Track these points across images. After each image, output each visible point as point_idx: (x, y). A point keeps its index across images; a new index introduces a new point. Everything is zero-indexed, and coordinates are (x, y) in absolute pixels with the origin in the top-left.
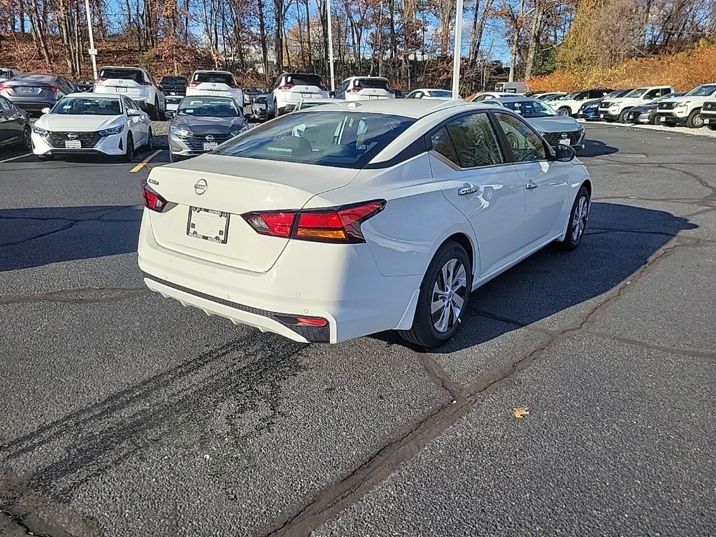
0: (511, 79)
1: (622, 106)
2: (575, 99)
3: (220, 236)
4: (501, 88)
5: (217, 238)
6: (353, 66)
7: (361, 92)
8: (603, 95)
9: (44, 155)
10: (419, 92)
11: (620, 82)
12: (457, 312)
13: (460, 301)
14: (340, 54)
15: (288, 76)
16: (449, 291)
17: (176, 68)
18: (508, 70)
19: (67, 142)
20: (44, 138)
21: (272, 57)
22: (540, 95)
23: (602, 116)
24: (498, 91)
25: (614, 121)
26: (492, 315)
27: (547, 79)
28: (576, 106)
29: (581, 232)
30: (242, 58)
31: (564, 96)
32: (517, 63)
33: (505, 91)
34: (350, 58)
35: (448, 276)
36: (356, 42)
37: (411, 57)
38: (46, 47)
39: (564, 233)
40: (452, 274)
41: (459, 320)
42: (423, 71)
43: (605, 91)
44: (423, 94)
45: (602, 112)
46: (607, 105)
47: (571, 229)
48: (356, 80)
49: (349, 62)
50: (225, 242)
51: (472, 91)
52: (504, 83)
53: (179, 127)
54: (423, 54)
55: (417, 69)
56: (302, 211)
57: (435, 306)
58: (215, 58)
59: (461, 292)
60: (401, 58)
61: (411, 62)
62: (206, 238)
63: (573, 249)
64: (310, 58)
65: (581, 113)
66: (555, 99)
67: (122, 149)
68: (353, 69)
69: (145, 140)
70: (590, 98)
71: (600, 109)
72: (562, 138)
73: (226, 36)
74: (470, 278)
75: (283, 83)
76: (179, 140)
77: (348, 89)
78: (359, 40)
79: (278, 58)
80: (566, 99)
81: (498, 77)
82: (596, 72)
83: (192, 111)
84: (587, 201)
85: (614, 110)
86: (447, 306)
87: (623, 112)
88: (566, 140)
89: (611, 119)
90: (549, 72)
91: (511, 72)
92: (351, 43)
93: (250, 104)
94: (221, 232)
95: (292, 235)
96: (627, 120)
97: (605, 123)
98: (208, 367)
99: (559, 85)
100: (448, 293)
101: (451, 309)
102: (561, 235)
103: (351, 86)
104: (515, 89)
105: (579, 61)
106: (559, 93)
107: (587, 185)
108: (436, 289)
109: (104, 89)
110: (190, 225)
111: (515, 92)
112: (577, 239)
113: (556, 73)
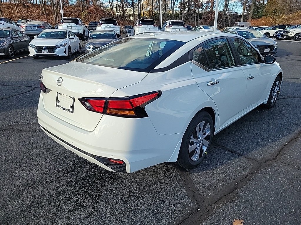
0: (242, 20)
1: (295, 33)
2: (272, 29)
3: (70, 109)
4: (237, 25)
5: (69, 110)
6: (171, 16)
7: (172, 27)
8: (286, 28)
9: (33, 56)
10: (198, 27)
11: (294, 21)
12: (205, 149)
13: (207, 143)
14: (165, 11)
15: (140, 20)
16: (200, 138)
17: (96, 18)
18: (241, 16)
19: (42, 50)
20: (34, 49)
21: (136, 13)
22: (255, 28)
23: (285, 37)
24: (236, 26)
25: (290, 39)
26: (225, 147)
27: (259, 20)
28: (272, 32)
29: (276, 99)
30: (124, 13)
31: (267, 28)
32: (245, 13)
33: (239, 26)
34: (170, 12)
35: (200, 131)
36: (173, 5)
37: (197, 12)
38: (45, 10)
39: (267, 100)
40: (202, 129)
41: (206, 153)
42: (202, 18)
43: (287, 26)
44: (200, 28)
45: (285, 35)
46: (288, 32)
47: (271, 97)
48: (170, 22)
49: (170, 14)
50: (72, 112)
51: (224, 26)
52: (239, 22)
53: (90, 44)
54: (202, 10)
55: (199, 17)
56: (110, 99)
57: (191, 148)
58: (112, 14)
59: (207, 138)
60: (192, 12)
61: (197, 14)
62: (64, 109)
63: (271, 108)
64: (153, 12)
65: (275, 36)
66: (263, 30)
67: (66, 53)
68: (170, 17)
69: (78, 49)
70: (279, 29)
71: (284, 34)
72: (266, 48)
73: (117, 4)
74: (213, 129)
75: (138, 24)
76: (89, 50)
77: (166, 26)
78: (174, 4)
79: (139, 13)
80: (268, 30)
81: (236, 20)
82: (283, 16)
83: (96, 37)
84: (280, 83)
85: (291, 34)
86: (199, 147)
87: (296, 35)
88: (268, 49)
89: (289, 38)
90: (260, 17)
91: (242, 17)
92: (171, 6)
93: (126, 33)
94: (71, 107)
95: (104, 112)
96: (297, 39)
97: (286, 40)
98: (68, 175)
99: (264, 23)
100: (199, 140)
101: (201, 148)
102: (265, 101)
103: (168, 25)
104: (244, 25)
105: (274, 11)
106: (264, 26)
107: (280, 75)
108: (192, 139)
109: (62, 27)
110: (58, 101)
111: (244, 26)
112: (274, 102)
113: (263, 17)
